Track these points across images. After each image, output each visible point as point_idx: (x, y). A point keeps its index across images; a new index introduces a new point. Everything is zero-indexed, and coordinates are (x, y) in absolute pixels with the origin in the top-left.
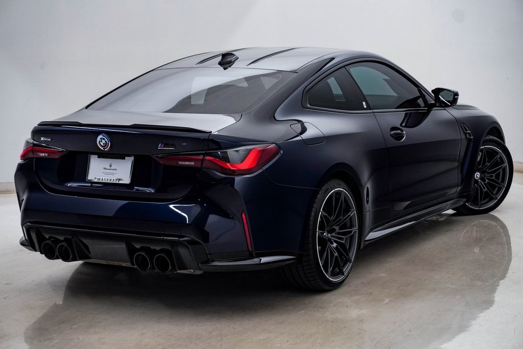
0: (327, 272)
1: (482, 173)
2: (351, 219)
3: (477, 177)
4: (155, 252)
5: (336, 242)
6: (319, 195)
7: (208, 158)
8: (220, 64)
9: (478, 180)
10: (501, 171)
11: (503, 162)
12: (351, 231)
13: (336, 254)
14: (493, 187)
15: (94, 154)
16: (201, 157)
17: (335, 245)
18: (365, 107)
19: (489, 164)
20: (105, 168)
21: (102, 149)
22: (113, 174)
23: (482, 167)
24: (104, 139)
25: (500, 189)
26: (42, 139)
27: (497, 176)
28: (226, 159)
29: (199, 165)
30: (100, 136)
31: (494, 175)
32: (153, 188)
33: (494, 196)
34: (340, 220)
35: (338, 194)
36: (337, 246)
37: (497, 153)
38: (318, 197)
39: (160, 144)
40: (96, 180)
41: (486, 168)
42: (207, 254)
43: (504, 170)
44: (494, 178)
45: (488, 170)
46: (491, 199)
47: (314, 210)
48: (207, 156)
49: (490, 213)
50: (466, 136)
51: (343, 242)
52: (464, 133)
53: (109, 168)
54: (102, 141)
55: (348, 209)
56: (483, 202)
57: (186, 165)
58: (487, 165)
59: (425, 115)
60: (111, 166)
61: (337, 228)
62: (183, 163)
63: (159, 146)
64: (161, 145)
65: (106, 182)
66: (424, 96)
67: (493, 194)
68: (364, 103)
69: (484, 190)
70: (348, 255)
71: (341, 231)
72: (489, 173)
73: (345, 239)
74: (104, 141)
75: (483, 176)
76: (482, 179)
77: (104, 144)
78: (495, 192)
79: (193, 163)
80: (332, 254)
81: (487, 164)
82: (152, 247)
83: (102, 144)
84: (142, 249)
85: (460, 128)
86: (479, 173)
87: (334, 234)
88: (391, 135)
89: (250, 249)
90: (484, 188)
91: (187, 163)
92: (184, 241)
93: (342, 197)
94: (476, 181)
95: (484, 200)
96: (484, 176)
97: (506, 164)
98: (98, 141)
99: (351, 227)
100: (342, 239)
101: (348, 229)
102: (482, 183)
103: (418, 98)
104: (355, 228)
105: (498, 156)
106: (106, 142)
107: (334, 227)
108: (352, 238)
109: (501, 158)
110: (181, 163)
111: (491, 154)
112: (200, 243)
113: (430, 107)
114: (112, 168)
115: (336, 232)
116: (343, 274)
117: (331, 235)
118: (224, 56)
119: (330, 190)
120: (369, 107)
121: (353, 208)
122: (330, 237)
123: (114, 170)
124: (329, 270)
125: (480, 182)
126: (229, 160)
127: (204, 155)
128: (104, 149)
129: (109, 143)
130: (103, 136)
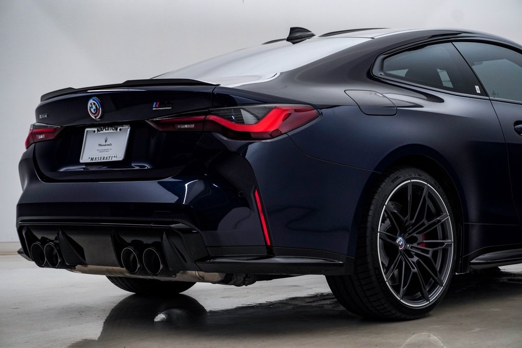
0: (398, 292)
4: (148, 245)
5: (417, 255)
6: (384, 183)
7: (211, 117)
8: (288, 40)
12: (443, 244)
13: (415, 270)
16: (202, 118)
17: (415, 259)
18: (478, 92)
20: (100, 145)
21: (94, 117)
22: (107, 151)
26: (40, 116)
28: (240, 120)
29: (200, 128)
30: (91, 101)
32: (148, 163)
34: (423, 224)
35: (417, 187)
36: (417, 261)
38: (382, 186)
39: (155, 103)
42: (206, 247)
48: (211, 114)
51: (429, 256)
53: (104, 144)
57: (185, 129)
60: (106, 141)
61: (420, 236)
62: (183, 127)
63: (154, 106)
64: (156, 105)
65: (100, 161)
68: (477, 87)
71: (425, 241)
73: (431, 253)
74: (94, 107)
77: (94, 110)
79: (192, 126)
80: (408, 269)
83: (92, 110)
84: (131, 243)
87: (415, 245)
88: (515, 129)
89: (269, 244)
91: (186, 126)
93: (426, 193)
98: (89, 108)
99: (442, 237)
100: (427, 252)
104: (450, 241)
106: (96, 107)
107: (414, 234)
108: (445, 252)
110: (179, 127)
114: (107, 143)
115: (419, 241)
116: (428, 300)
117: (411, 245)
118: (293, 30)
119: (402, 178)
120: (484, 92)
121: (445, 212)
122: (410, 249)
123: (109, 145)
124: (402, 289)
126: (243, 120)
127: (207, 113)
128: (95, 117)
129: (100, 109)
130: (93, 100)
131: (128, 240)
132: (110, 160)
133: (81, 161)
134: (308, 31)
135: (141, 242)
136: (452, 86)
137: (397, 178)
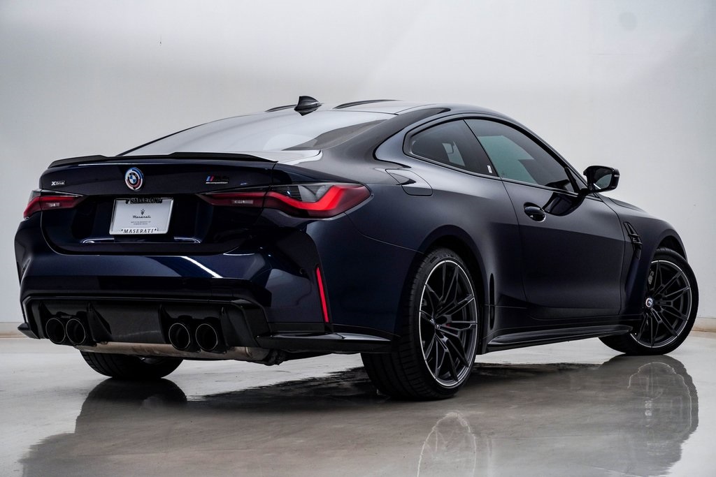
0: (434, 372)
1: (656, 299)
2: (467, 306)
3: (649, 304)
4: (199, 321)
5: (447, 335)
6: (424, 263)
7: (272, 194)
8: (296, 109)
9: (650, 308)
10: (681, 296)
11: (684, 285)
12: (468, 325)
13: (447, 350)
14: (672, 320)
15: (122, 197)
16: (262, 194)
17: (445, 339)
18: (491, 172)
19: (664, 286)
20: (134, 217)
21: (132, 188)
22: (144, 223)
23: (655, 289)
24: (134, 174)
25: (680, 322)
26: (53, 184)
27: (677, 304)
28: (297, 197)
29: (260, 204)
30: (130, 171)
31: (672, 302)
32: (197, 237)
33: (672, 332)
34: (453, 305)
35: (450, 268)
36: (447, 341)
37: (676, 271)
38: (422, 266)
39: (209, 177)
40: (122, 233)
41: (662, 292)
42: (267, 323)
43: (686, 295)
44: (672, 306)
45: (663, 295)
46: (669, 335)
47: (415, 281)
48: (271, 191)
49: (667, 355)
50: (632, 240)
51: (457, 336)
52: (629, 235)
53: (141, 216)
54: (132, 178)
55: (465, 293)
56: (657, 340)
57: (243, 204)
58: (662, 287)
59: (576, 202)
60: (142, 213)
61: (449, 317)
62: (239, 202)
63: (207, 180)
64: (210, 179)
65: (136, 233)
66: (575, 180)
67: (672, 329)
68: (489, 167)
69: (659, 322)
70: (464, 356)
71: (454, 322)
72: (665, 299)
73: (459, 333)
74: (134, 177)
75: (656, 302)
76: (656, 306)
77: (134, 180)
78: (673, 326)
79: (251, 202)
80: (441, 349)
81: (662, 285)
82: (196, 316)
83: (131, 181)
84: (181, 319)
85: (624, 227)
86: (651, 299)
87: (444, 325)
88: (525, 211)
89: (327, 321)
90: (659, 320)
91: (244, 202)
92: (239, 304)
93: (456, 274)
94: (648, 310)
95: (658, 336)
96: (659, 303)
97: (689, 288)
98: (126, 178)
99: (469, 318)
100: (456, 332)
101: (464, 320)
102: (656, 312)
103: (565, 182)
104: (474, 322)
105: (677, 276)
106: (137, 178)
107: (444, 315)
108: (469, 332)
109: (681, 279)
110: (236, 202)
111: (668, 273)
112: (258, 307)
113: (583, 194)
114: (144, 215)
115: (447, 322)
116: (457, 380)
117: (440, 325)
118: (302, 99)
119: (438, 259)
120: (495, 173)
121: (471, 293)
122: (439, 329)
123: (146, 217)
124: (437, 368)
125: (654, 311)
126: (300, 198)
127: (267, 190)
128: (134, 188)
129: (142, 180)
130: (133, 170)
131: (174, 315)
132: (150, 233)
133: (111, 233)
134: (315, 100)
135: (191, 317)
136: (464, 165)
137: (435, 258)
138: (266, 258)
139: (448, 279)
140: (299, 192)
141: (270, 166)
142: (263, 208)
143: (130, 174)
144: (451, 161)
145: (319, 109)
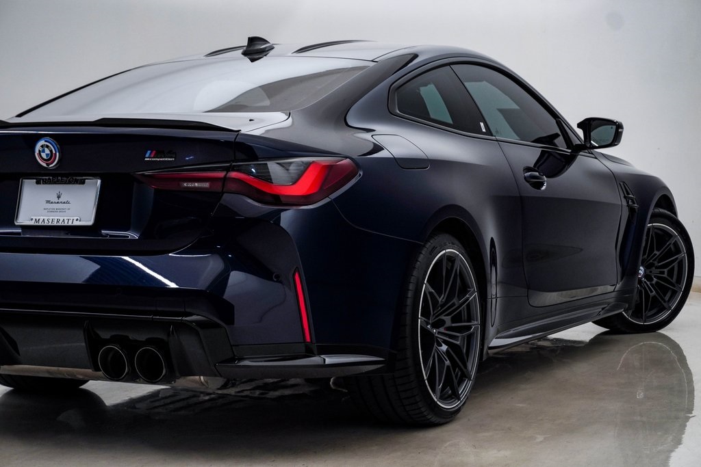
0: (434, 391)
1: (647, 267)
2: (468, 306)
4: (139, 344)
5: (446, 342)
6: (421, 256)
7: (233, 174)
8: (245, 54)
9: (642, 278)
10: (675, 264)
11: (678, 251)
12: (470, 327)
13: (448, 363)
14: (664, 290)
15: (29, 176)
16: (222, 174)
17: (444, 348)
18: (484, 130)
19: (658, 253)
20: (48, 202)
21: (44, 165)
22: (62, 210)
23: (648, 257)
24: (47, 147)
25: (674, 293)
27: (671, 273)
28: (266, 177)
29: (218, 187)
30: (42, 142)
31: (666, 270)
32: (136, 230)
33: (665, 305)
34: (453, 304)
35: (451, 259)
36: (447, 350)
37: (670, 236)
38: (420, 259)
39: (149, 152)
40: (32, 223)
41: (655, 260)
42: (231, 346)
43: (681, 264)
44: (665, 275)
45: (656, 263)
46: (662, 309)
47: (413, 280)
48: (233, 170)
49: (660, 331)
50: (628, 202)
51: (458, 343)
52: (625, 197)
53: (57, 200)
54: (44, 151)
55: (464, 289)
56: (650, 314)
57: (195, 187)
58: (655, 254)
59: (569, 160)
60: (59, 197)
61: (448, 319)
62: (190, 185)
63: (147, 155)
64: (151, 154)
65: (50, 224)
66: (567, 133)
67: (665, 302)
68: (482, 124)
69: (652, 294)
70: (466, 367)
71: (453, 325)
72: (657, 268)
73: (459, 339)
74: (47, 151)
75: (648, 272)
76: (647, 276)
77: (47, 155)
78: (667, 298)
79: (206, 185)
80: (441, 361)
81: (655, 252)
82: (132, 336)
83: (44, 155)
84: (113, 340)
85: (620, 188)
87: (442, 330)
88: (525, 178)
89: (308, 339)
90: (652, 292)
91: (196, 184)
92: (192, 322)
93: (457, 266)
94: (640, 281)
95: (650, 310)
96: (651, 272)
97: (684, 254)
98: (37, 152)
99: (469, 320)
100: (456, 338)
101: (464, 322)
102: (648, 283)
104: (476, 322)
105: (672, 241)
106: (51, 151)
107: (442, 317)
108: (470, 337)
109: (676, 244)
110: (185, 185)
111: (663, 236)
112: (217, 326)
113: (577, 149)
114: (60, 200)
115: (446, 325)
116: (458, 399)
117: (438, 330)
118: (252, 40)
119: (438, 248)
120: (489, 132)
121: (473, 287)
122: (437, 335)
123: (64, 203)
124: (437, 386)
125: (645, 282)
126: (271, 179)
127: (228, 169)
128: (48, 165)
129: (58, 154)
130: (46, 141)
131: (105, 335)
132: (70, 224)
133: (18, 223)
134: (265, 41)
135: (128, 337)
136: (451, 122)
137: (434, 248)
138: (225, 259)
139: (449, 272)
140: (269, 172)
141: (231, 137)
142: (223, 193)
143: (42, 146)
144: (432, 116)
145: (272, 53)
